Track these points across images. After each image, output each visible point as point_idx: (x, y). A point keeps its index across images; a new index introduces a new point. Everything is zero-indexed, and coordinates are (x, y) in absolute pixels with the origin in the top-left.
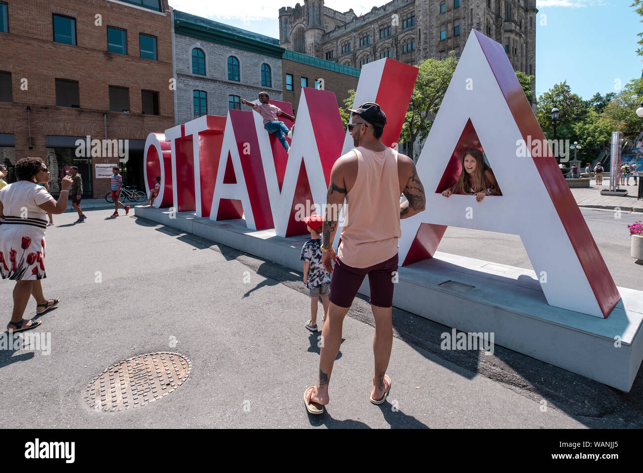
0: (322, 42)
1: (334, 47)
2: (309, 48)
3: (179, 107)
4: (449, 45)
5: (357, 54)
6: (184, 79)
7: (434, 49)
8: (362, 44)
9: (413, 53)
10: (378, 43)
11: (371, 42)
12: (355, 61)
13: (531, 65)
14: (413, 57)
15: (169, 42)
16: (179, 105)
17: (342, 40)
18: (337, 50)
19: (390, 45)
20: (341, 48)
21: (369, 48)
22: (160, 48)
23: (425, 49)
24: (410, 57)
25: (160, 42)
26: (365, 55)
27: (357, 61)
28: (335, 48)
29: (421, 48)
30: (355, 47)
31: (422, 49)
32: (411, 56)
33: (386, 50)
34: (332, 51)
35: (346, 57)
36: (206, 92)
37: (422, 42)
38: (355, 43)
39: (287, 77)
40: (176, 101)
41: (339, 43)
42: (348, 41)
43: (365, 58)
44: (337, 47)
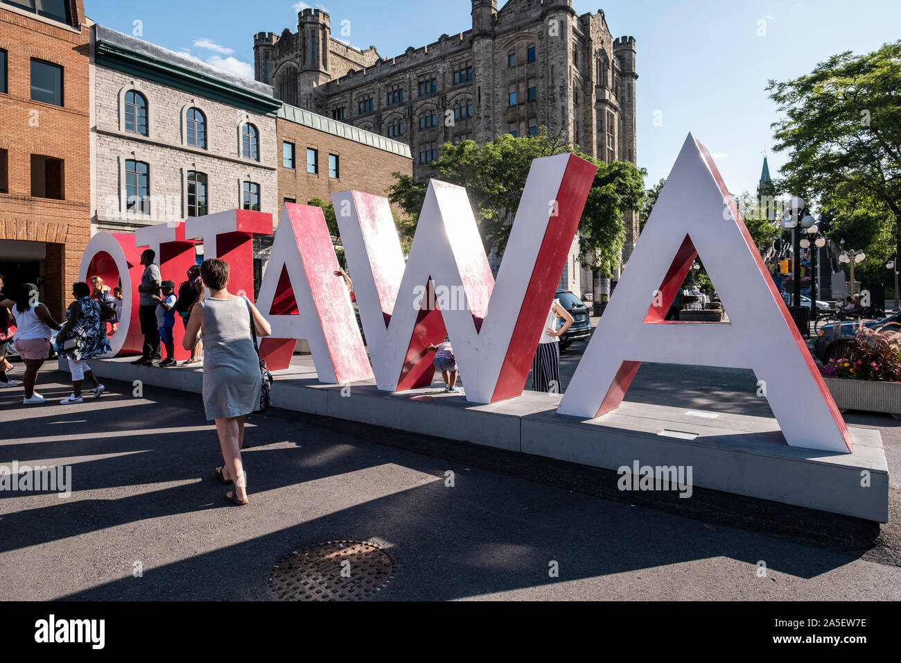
0: (326, 93)
1: (347, 102)
2: (305, 101)
3: (98, 187)
4: (521, 114)
5: (384, 117)
6: (110, 140)
7: (500, 118)
8: (391, 101)
9: (470, 121)
10: (416, 101)
11: (406, 100)
12: (380, 127)
13: (629, 150)
14: (470, 127)
15: (84, 77)
16: (99, 184)
17: (359, 93)
18: (351, 108)
19: (434, 107)
20: (357, 104)
21: (402, 108)
22: (67, 85)
23: (487, 117)
24: (464, 127)
25: (67, 76)
26: (396, 119)
27: (383, 126)
28: (347, 105)
29: (482, 115)
30: (379, 105)
31: (482, 117)
32: (466, 125)
33: (428, 114)
34: (343, 108)
35: (366, 119)
36: (148, 165)
37: (482, 105)
38: (380, 99)
39: (284, 147)
40: (93, 176)
41: (354, 97)
42: (368, 94)
43: (396, 122)
44: (351, 102)
